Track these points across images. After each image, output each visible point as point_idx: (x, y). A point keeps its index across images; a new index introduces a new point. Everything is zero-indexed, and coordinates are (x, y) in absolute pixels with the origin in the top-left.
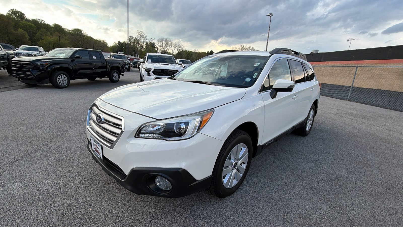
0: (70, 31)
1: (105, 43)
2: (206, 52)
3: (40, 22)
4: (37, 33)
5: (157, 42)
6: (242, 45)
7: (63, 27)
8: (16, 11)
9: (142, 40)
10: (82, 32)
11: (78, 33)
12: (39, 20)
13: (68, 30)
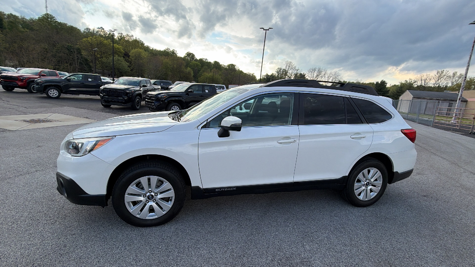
0: (226, 67)
1: (254, 76)
2: (375, 83)
3: (204, 61)
4: (201, 70)
5: (307, 72)
6: (440, 71)
7: (221, 64)
8: (190, 53)
9: (290, 72)
10: (236, 66)
11: (231, 68)
12: (204, 59)
13: (224, 66)
